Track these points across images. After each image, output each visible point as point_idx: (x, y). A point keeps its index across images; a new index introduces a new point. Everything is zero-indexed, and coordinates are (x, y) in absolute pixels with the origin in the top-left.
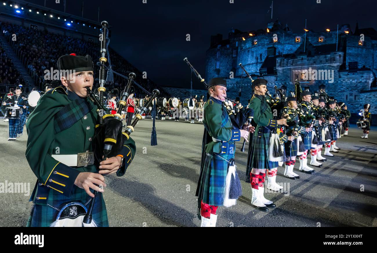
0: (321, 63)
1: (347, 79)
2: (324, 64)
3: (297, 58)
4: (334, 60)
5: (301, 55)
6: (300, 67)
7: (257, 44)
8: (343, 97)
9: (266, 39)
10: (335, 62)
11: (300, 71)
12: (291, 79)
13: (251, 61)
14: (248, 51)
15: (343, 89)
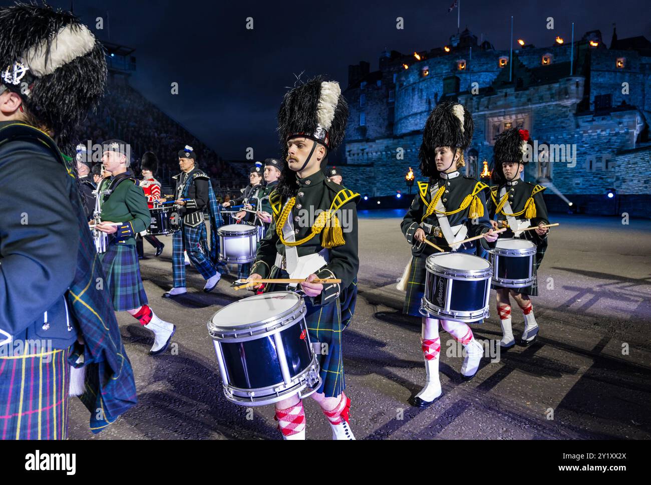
0: (541, 101)
1: (590, 129)
2: (547, 102)
3: (496, 94)
4: (566, 93)
5: (505, 88)
6: (503, 110)
7: (428, 75)
8: (584, 166)
9: (445, 64)
10: (567, 97)
11: (502, 118)
12: (486, 135)
13: (419, 108)
14: (413, 89)
15: (584, 148)
